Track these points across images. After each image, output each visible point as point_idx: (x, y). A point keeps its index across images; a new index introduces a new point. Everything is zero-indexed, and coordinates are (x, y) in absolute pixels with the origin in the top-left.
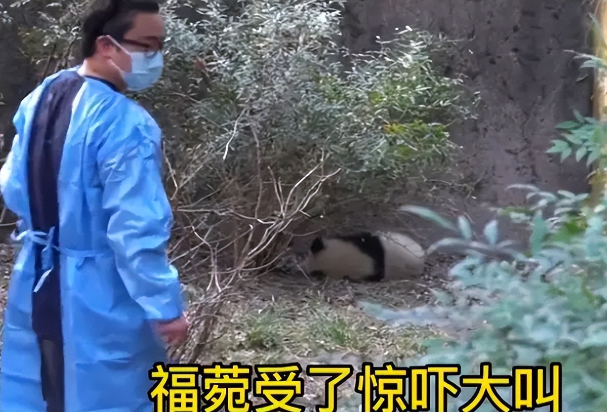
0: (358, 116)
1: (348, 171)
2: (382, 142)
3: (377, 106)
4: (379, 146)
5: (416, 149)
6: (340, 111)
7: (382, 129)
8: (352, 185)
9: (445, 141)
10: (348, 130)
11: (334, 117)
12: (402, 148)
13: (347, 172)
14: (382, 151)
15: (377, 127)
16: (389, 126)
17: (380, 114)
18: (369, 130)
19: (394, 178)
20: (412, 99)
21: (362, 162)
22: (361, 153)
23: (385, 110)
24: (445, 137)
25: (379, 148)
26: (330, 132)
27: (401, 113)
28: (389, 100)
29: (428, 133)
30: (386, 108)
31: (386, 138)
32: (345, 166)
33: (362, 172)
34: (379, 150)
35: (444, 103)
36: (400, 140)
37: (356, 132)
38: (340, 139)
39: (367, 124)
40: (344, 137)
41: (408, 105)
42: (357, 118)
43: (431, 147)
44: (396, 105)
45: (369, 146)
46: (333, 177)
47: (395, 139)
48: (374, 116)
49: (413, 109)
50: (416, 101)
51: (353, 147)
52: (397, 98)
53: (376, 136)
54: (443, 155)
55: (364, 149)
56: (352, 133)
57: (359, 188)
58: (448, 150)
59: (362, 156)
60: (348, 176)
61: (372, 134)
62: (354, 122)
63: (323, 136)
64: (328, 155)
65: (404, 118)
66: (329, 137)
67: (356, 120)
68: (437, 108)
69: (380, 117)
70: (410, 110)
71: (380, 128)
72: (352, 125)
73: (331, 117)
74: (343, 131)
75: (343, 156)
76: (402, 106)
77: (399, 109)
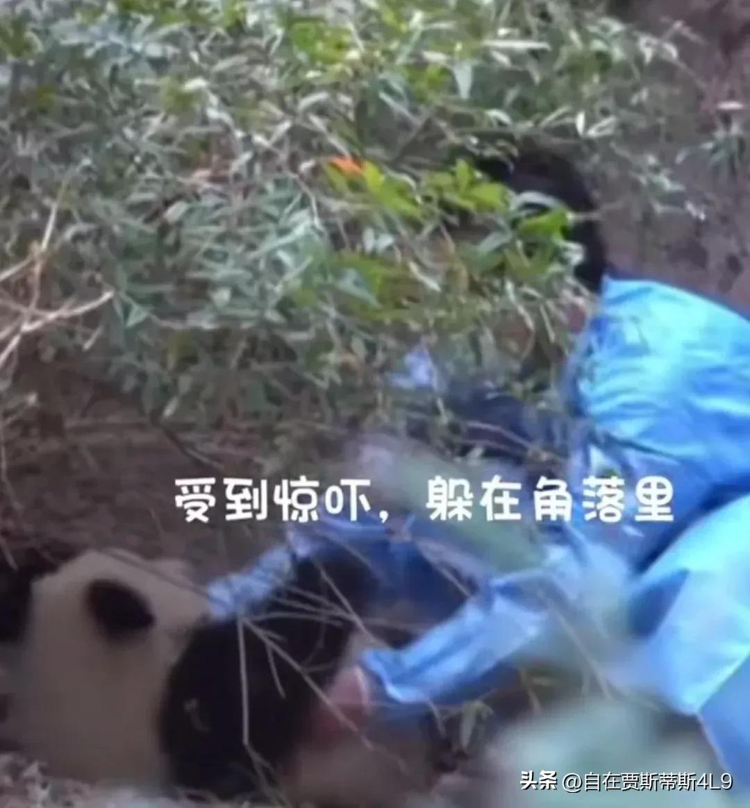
0: (225, 102)
1: (138, 314)
2: (304, 224)
3: (311, 74)
4: (288, 239)
5: (433, 285)
6: (159, 65)
7: (316, 170)
8: (142, 376)
9: (560, 277)
10: (173, 148)
11: (127, 87)
12: (379, 271)
13: (132, 321)
14: (298, 262)
15: (294, 162)
16: (347, 164)
17: (320, 110)
18: (258, 168)
19: (319, 383)
20: (464, 78)
21: (202, 290)
22: (209, 254)
23: (346, 100)
24: (564, 261)
25: (285, 247)
26: (95, 141)
27: (405, 125)
28: (368, 61)
29: (499, 228)
30: (348, 92)
31: (324, 213)
32: (130, 294)
33: (197, 333)
34: (285, 257)
35: (590, 122)
36: (378, 232)
37: (206, 165)
38: (133, 180)
39: (259, 139)
40: (150, 174)
41: (437, 99)
42: (219, 109)
43: (501, 292)
44: (390, 91)
45: (246, 231)
46: (69, 327)
47: (355, 227)
48: (289, 111)
49: (460, 122)
50: (473, 90)
51: (180, 224)
52: (401, 60)
53: (283, 194)
54: (542, 332)
55: (221, 239)
56: (186, 164)
57: (166, 392)
58: (563, 317)
59: (210, 264)
60: (131, 334)
61: (270, 187)
62: (205, 121)
63: (65, 153)
64: (69, 233)
65: (413, 148)
66: (87, 162)
67: (213, 114)
68: (557, 141)
69: (318, 123)
70: (443, 125)
71: (306, 166)
72: (194, 130)
73: (113, 80)
74: (153, 148)
75: (128, 252)
76: (415, 99)
77: (400, 108)
